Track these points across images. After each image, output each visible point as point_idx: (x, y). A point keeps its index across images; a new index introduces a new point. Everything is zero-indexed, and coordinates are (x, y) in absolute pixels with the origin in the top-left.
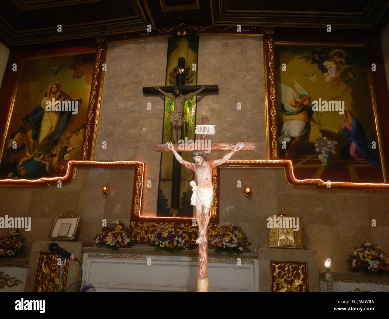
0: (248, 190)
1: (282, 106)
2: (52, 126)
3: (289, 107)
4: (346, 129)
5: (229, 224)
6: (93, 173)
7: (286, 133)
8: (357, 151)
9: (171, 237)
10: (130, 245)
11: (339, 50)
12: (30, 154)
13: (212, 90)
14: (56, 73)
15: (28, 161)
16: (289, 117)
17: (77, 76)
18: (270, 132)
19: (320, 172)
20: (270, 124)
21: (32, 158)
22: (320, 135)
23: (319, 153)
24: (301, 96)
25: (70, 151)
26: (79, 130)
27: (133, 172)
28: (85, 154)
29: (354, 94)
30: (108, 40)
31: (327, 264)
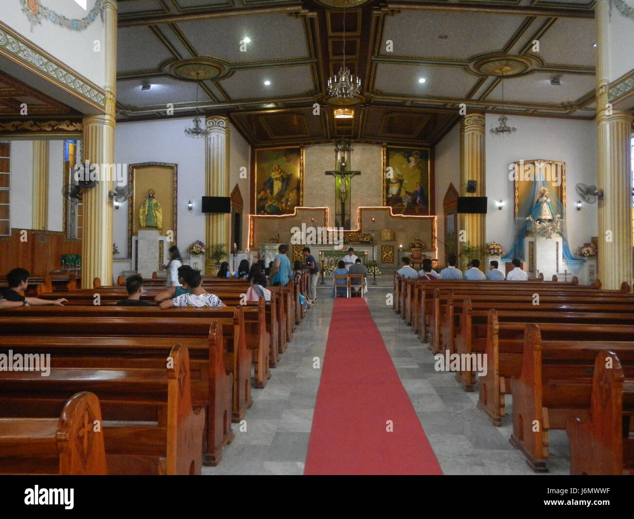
0: (373, 219)
1: (389, 180)
2: (279, 188)
3: (392, 181)
4: (416, 191)
5: (366, 233)
6: (305, 213)
7: (390, 193)
8: (420, 201)
11: (417, 151)
12: (271, 201)
13: (358, 173)
14: (276, 159)
15: (270, 205)
16: (392, 185)
17: (288, 161)
18: (383, 194)
19: (403, 211)
20: (383, 190)
21: (272, 204)
22: (405, 193)
23: (404, 202)
24: (398, 175)
25: (290, 201)
26: (293, 190)
27: (324, 211)
28: (301, 204)
29: (421, 174)
30: (305, 144)
31: (401, 246)
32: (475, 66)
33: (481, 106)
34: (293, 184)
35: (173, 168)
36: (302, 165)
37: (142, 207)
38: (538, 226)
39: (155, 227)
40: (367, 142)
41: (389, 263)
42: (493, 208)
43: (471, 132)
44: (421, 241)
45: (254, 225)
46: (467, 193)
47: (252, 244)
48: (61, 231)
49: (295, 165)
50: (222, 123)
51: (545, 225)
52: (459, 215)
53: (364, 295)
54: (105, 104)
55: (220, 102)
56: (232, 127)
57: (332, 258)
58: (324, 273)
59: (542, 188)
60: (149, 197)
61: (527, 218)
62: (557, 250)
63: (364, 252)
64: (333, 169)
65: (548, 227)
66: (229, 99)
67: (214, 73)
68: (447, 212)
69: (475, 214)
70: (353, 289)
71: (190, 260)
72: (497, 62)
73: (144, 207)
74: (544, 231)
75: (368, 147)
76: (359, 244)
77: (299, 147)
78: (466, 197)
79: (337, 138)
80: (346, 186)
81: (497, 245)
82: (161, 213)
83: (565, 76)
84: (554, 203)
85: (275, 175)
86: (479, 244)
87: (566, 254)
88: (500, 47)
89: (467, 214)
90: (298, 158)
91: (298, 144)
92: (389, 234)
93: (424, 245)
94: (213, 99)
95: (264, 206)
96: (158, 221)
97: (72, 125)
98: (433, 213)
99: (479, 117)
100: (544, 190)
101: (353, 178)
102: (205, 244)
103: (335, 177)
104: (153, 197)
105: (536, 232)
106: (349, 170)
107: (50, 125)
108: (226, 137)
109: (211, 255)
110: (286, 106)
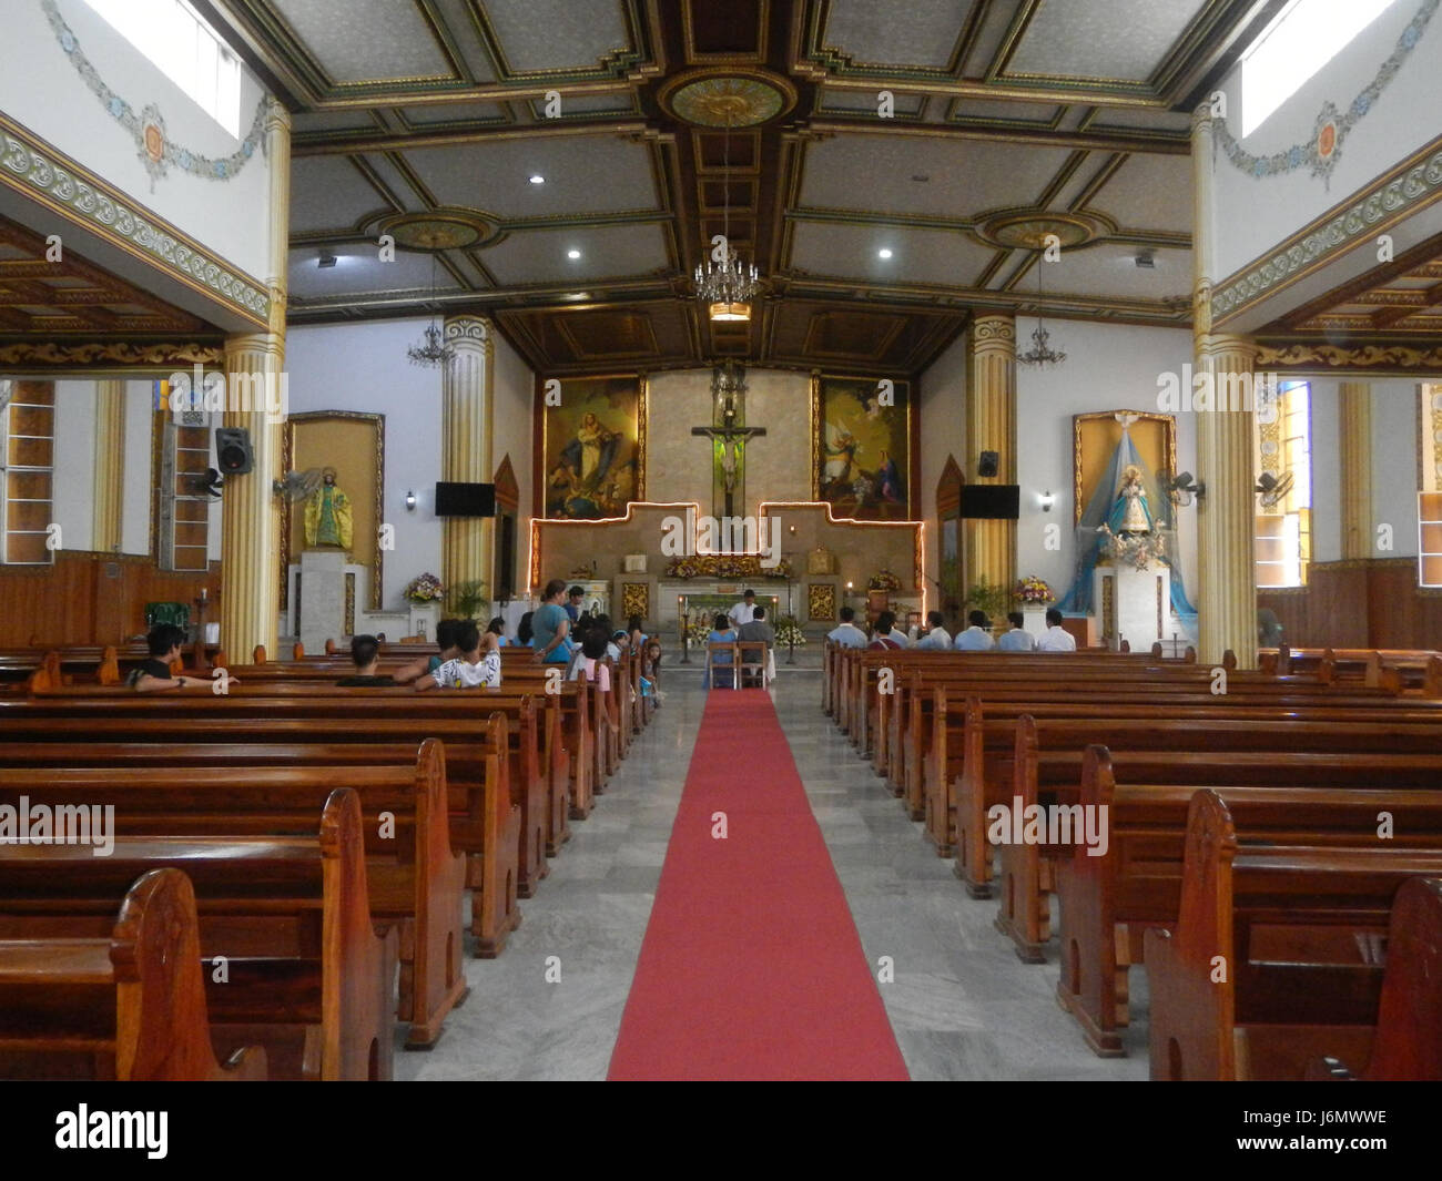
0: (792, 529)
1: (826, 446)
2: (594, 463)
3: (833, 447)
4: (882, 470)
6: (650, 513)
7: (828, 473)
8: (889, 491)
9: (730, 569)
10: (697, 575)
12: (576, 491)
13: (761, 432)
14: (588, 400)
15: (575, 498)
16: (832, 457)
17: (614, 405)
19: (855, 511)
20: (813, 468)
21: (579, 496)
22: (858, 475)
23: (855, 493)
24: (845, 436)
26: (624, 466)
28: (640, 496)
29: (893, 435)
30: (649, 371)
31: (850, 585)
32: (986, 230)
33: (1007, 301)
34: (623, 454)
35: (375, 423)
36: (642, 414)
37: (309, 504)
38: (1121, 543)
39: (336, 545)
40: (777, 368)
41: (823, 620)
42: (1031, 506)
43: (987, 354)
44: (891, 574)
45: (540, 540)
46: (980, 477)
47: (536, 581)
48: (147, 554)
49: (627, 414)
50: (477, 330)
51: (1134, 542)
52: (964, 521)
53: (767, 684)
54: (268, 315)
55: (475, 290)
56: (498, 339)
57: (704, 611)
58: (689, 641)
59: (1130, 468)
60: (326, 482)
61: (1100, 529)
62: (1160, 594)
63: (771, 598)
64: (708, 423)
65: (1140, 547)
66: (495, 285)
67: (468, 236)
68: (943, 517)
69: (996, 521)
70: (746, 671)
71: (409, 613)
72: (1027, 225)
73: (315, 504)
74: (1133, 553)
75: (780, 377)
76: (759, 581)
77: (636, 376)
78: (978, 486)
79: (714, 358)
80: (735, 459)
81: (1039, 583)
82: (349, 515)
83: (1162, 251)
84: (1154, 498)
85: (585, 435)
86: (1004, 581)
87: (1178, 601)
88: (1031, 196)
89: (981, 521)
90: (634, 402)
91: (634, 371)
92: (824, 560)
93: (897, 581)
94: (461, 283)
95: (562, 501)
96: (343, 534)
97: (203, 352)
98: (917, 516)
99: (1004, 323)
100: (1134, 472)
101: (752, 441)
102: (441, 581)
103: (713, 440)
104: (334, 485)
105: (1116, 556)
106: (741, 425)
107: (159, 353)
108: (487, 360)
109: (453, 604)
110: (611, 297)
